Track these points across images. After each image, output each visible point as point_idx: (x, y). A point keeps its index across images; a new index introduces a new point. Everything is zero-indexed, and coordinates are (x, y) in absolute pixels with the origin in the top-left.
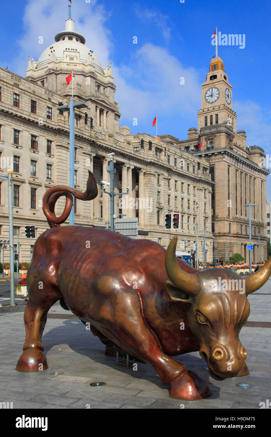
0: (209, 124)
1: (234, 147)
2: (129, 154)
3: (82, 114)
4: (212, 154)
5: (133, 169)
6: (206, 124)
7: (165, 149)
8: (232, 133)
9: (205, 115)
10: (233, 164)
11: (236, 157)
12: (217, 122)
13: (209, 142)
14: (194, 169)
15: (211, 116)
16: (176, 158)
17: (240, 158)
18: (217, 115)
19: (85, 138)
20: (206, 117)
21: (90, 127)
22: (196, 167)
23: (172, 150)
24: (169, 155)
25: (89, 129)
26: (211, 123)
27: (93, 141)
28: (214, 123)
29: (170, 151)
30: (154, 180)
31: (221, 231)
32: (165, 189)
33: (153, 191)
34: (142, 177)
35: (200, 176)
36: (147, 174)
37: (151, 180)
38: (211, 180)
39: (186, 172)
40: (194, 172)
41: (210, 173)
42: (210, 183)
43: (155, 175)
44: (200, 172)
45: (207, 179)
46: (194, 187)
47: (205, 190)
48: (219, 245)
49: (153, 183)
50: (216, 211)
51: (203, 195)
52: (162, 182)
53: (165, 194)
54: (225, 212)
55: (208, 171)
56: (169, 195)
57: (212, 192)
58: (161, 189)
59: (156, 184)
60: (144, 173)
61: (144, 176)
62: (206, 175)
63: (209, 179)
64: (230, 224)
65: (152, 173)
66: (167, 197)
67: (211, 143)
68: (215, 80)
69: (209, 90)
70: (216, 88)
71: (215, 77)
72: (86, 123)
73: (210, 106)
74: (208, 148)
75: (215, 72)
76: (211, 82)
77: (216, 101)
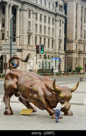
10: (80, 3)
14: (53, 7)
22: (55, 5)
30: (26, 14)
31: (71, 49)
32: (34, 20)
33: (25, 21)
34: (18, 12)
35: (57, 11)
36: (22, 10)
37: (25, 14)
38: (64, 14)
39: (47, 8)
40: (53, 9)
41: (64, 9)
42: (64, 16)
43: (27, 11)
44: (57, 9)
45: (62, 13)
46: (53, 19)
47: (60, 21)
48: (69, 59)
49: (25, 16)
50: (68, 35)
51: (59, 25)
52: (31, 15)
53: (34, 24)
54: (73, 36)
55: (63, 8)
56: (36, 25)
57: (65, 22)
58: (31, 20)
59: (27, 17)
60: (20, 9)
61: (20, 11)
62: (62, 11)
63: (63, 14)
64: (77, 44)
65: (25, 9)
66: (35, 25)
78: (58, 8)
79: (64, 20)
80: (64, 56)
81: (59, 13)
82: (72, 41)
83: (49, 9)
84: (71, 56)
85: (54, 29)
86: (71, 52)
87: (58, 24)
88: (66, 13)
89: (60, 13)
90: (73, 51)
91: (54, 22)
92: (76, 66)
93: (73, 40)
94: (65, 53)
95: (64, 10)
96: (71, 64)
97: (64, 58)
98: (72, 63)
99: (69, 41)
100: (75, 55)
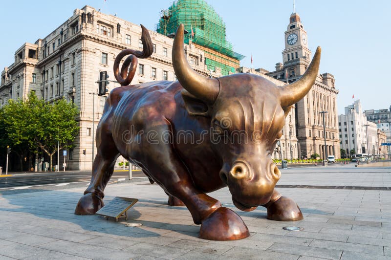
0: (291, 60)
3: (198, 55)
4: (293, 80)
6: (289, 60)
8: (308, 64)
9: (288, 53)
12: (297, 57)
13: (291, 72)
15: (292, 54)
18: (296, 53)
20: (289, 55)
21: (204, 64)
26: (293, 58)
28: (295, 58)
31: (303, 136)
50: (299, 121)
54: (306, 122)
64: (310, 130)
67: (293, 72)
68: (294, 29)
69: (290, 36)
70: (295, 34)
71: (294, 26)
72: (201, 61)
73: (291, 46)
74: (291, 76)
75: (294, 24)
76: (291, 30)
77: (295, 43)
80: (296, 143)
82: (305, 127)
86: (304, 138)
90: (306, 137)
92: (312, 154)
93: (306, 125)
94: (298, 140)
96: (305, 152)
98: (306, 150)
99: (301, 127)
100: (309, 142)
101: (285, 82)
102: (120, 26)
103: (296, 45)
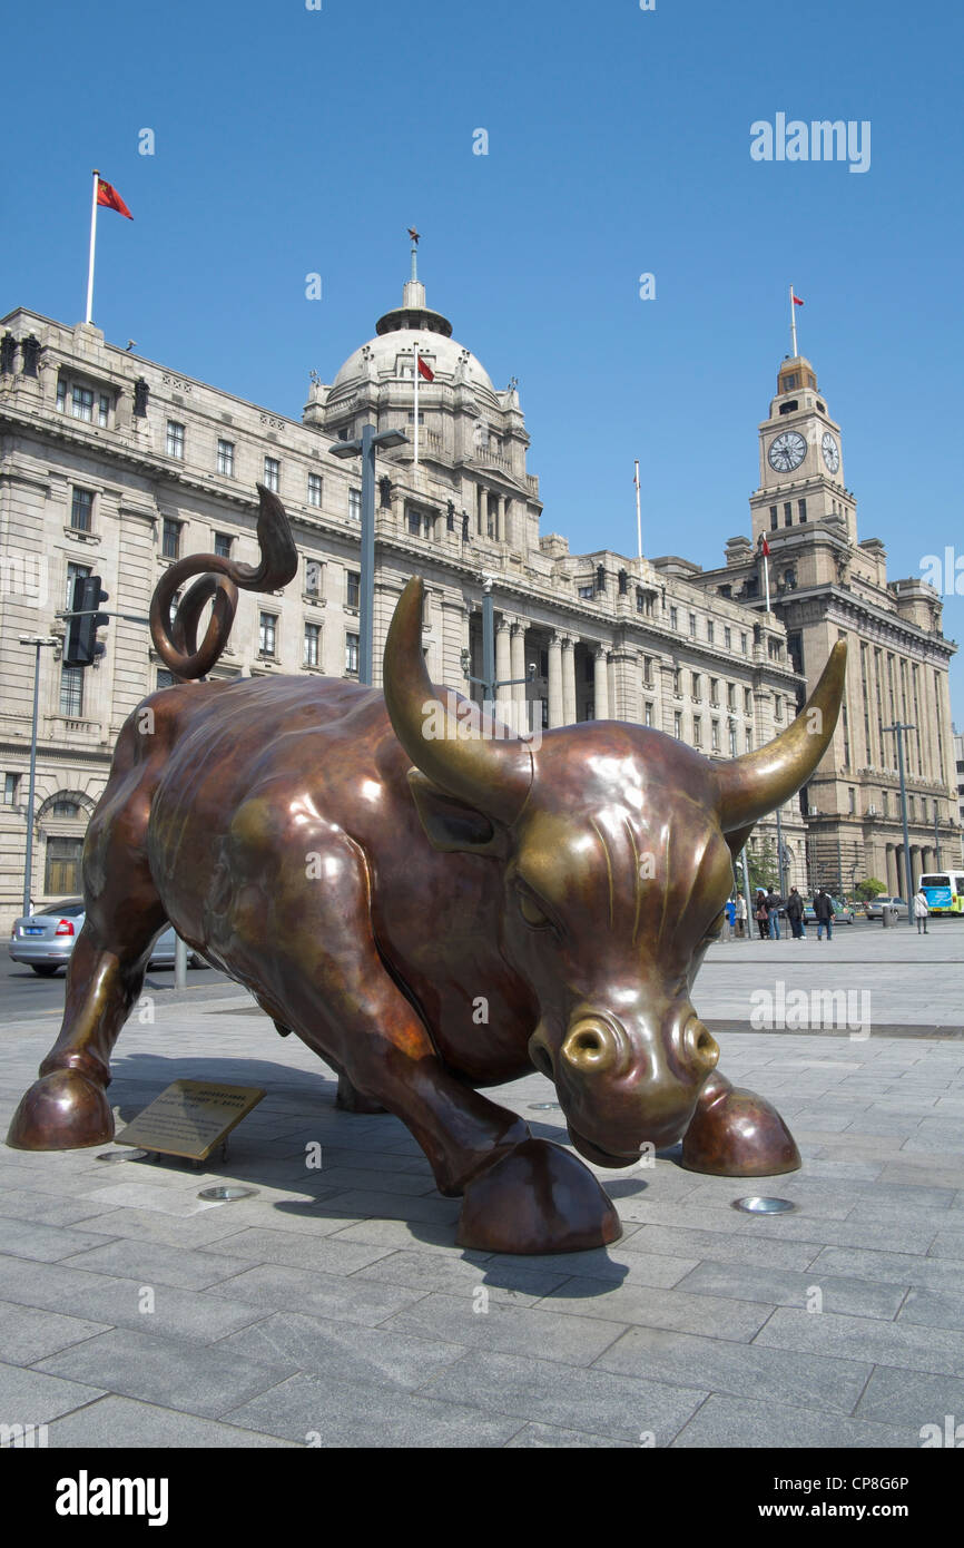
0: (781, 525)
1: (852, 582)
2: (566, 605)
3: (439, 505)
4: (792, 601)
5: (576, 645)
6: (774, 526)
7: (664, 589)
8: (845, 546)
9: (773, 503)
10: (853, 627)
11: (860, 608)
12: (803, 519)
13: (782, 571)
14: (744, 643)
15: (788, 506)
16: (693, 613)
17: (870, 611)
18: (802, 503)
19: (448, 565)
20: (773, 510)
21: (461, 537)
22: (751, 637)
23: (683, 594)
24: (674, 605)
25: (460, 543)
26: (789, 523)
27: (470, 573)
28: (796, 521)
29: (677, 595)
30: (634, 672)
31: (827, 810)
32: (665, 696)
33: (632, 700)
34: (601, 666)
35: (762, 661)
36: (615, 657)
37: (628, 673)
38: (792, 670)
39: (721, 650)
40: (745, 652)
41: (789, 652)
42: (791, 679)
43: (635, 659)
44: (762, 650)
45: (781, 667)
46: (747, 691)
47: (778, 697)
48: (824, 848)
49: (632, 681)
51: (773, 712)
52: (657, 678)
53: (666, 709)
54: (836, 757)
55: (784, 648)
56: (678, 714)
57: (797, 703)
58: (655, 695)
59: (640, 684)
60: (608, 654)
61: (608, 663)
62: (781, 660)
63: (787, 669)
64: (852, 790)
65: (628, 654)
66: (673, 716)
67: (790, 574)
68: (793, 415)
69: (777, 439)
70: (796, 433)
71: (793, 406)
72: (450, 527)
73: (781, 478)
74: (781, 590)
75: (792, 395)
76: (783, 418)
77: (797, 466)
78: (763, 648)
79: (792, 696)
80: (802, 836)
81: (769, 665)
82: (832, 777)
83: (710, 646)
84: (829, 837)
85: (754, 731)
86: (832, 819)
87: (768, 708)
88: (799, 666)
89: (773, 664)
90: (838, 815)
91: (753, 703)
92: (858, 878)
93: (837, 770)
94: (807, 826)
95: (790, 657)
96: (833, 869)
97: (803, 843)
98: (837, 864)
99: (817, 778)
100: (848, 835)
101: (762, 609)
102: (146, 387)
103: (800, 472)
